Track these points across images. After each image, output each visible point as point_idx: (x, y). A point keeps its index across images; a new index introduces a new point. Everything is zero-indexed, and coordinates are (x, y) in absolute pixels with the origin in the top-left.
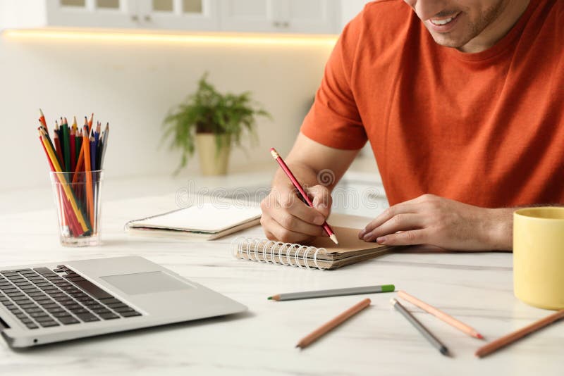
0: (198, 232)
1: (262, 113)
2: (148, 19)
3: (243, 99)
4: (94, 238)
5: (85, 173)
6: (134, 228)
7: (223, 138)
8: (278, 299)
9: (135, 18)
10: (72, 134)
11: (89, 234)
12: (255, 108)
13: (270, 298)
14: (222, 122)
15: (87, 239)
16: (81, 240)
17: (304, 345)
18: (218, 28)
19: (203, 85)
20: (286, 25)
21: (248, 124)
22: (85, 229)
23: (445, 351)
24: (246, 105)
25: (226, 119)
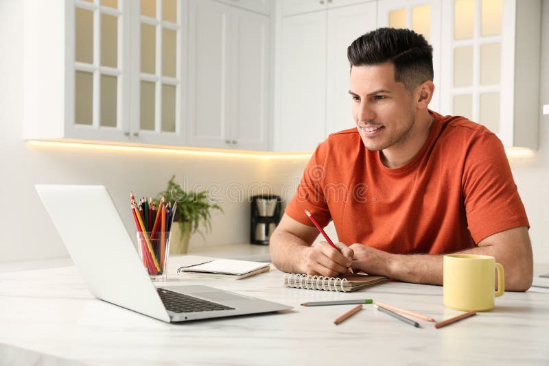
0: (230, 274)
1: (216, 207)
2: (136, 135)
3: (201, 196)
4: (164, 275)
5: (161, 234)
6: (185, 271)
7: (186, 224)
8: (306, 305)
9: (127, 134)
10: (150, 208)
11: (160, 273)
12: (211, 203)
13: (302, 305)
14: (186, 213)
15: (160, 276)
16: (157, 277)
17: (337, 323)
18: (187, 144)
19: (171, 184)
20: (234, 143)
21: (204, 215)
22: (159, 270)
23: (417, 325)
24: (203, 201)
25: (190, 210)
